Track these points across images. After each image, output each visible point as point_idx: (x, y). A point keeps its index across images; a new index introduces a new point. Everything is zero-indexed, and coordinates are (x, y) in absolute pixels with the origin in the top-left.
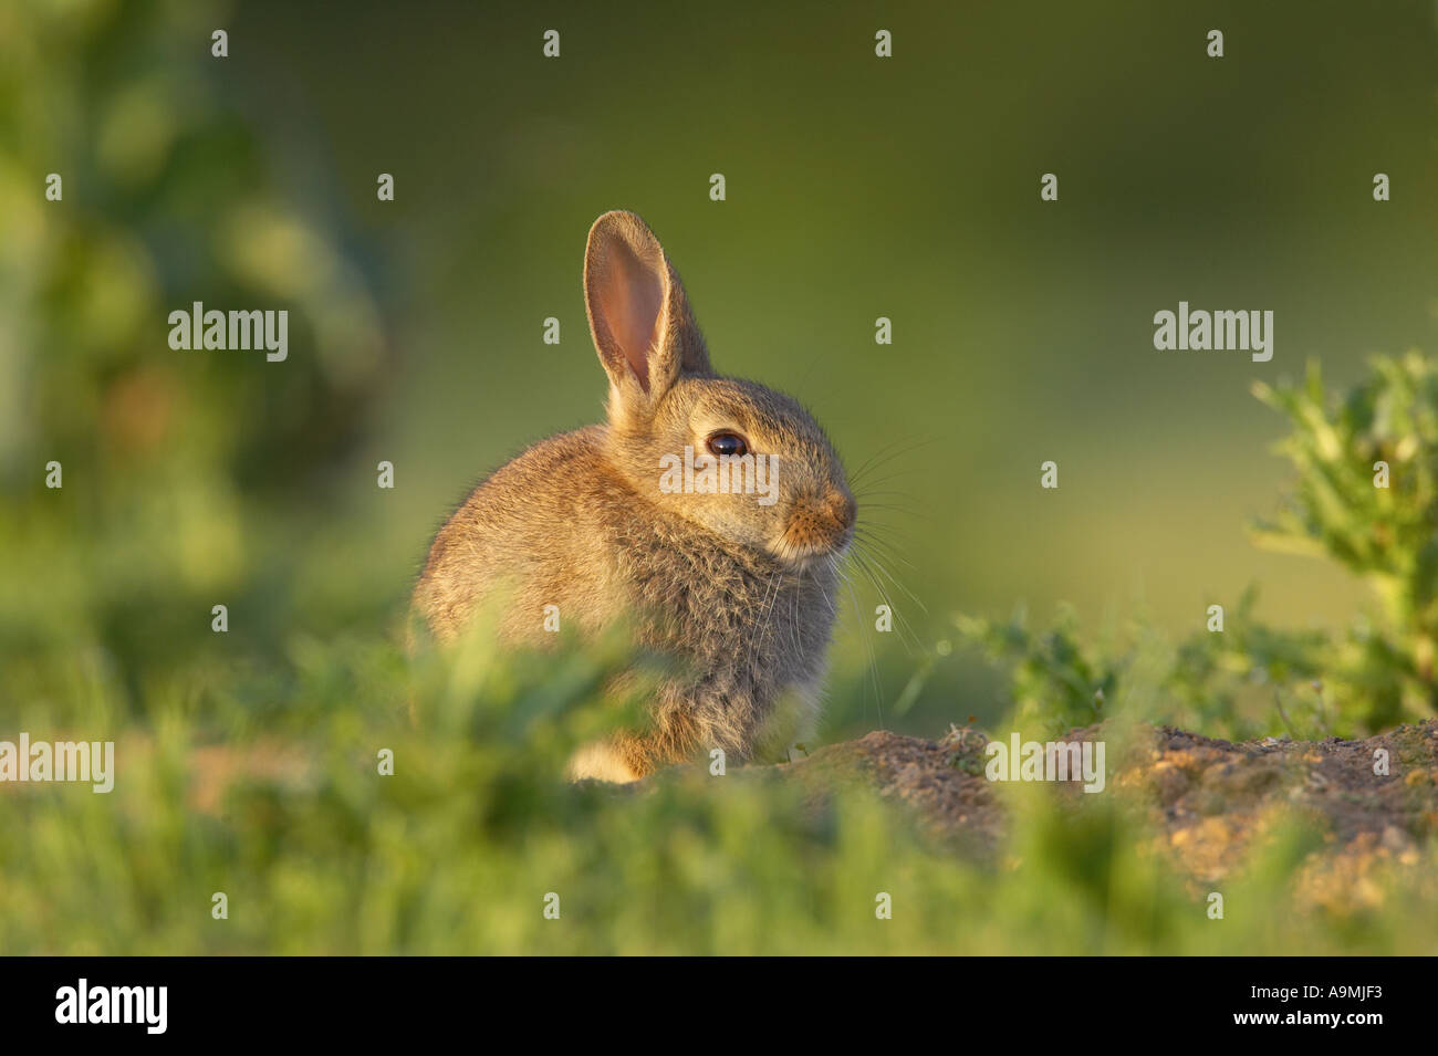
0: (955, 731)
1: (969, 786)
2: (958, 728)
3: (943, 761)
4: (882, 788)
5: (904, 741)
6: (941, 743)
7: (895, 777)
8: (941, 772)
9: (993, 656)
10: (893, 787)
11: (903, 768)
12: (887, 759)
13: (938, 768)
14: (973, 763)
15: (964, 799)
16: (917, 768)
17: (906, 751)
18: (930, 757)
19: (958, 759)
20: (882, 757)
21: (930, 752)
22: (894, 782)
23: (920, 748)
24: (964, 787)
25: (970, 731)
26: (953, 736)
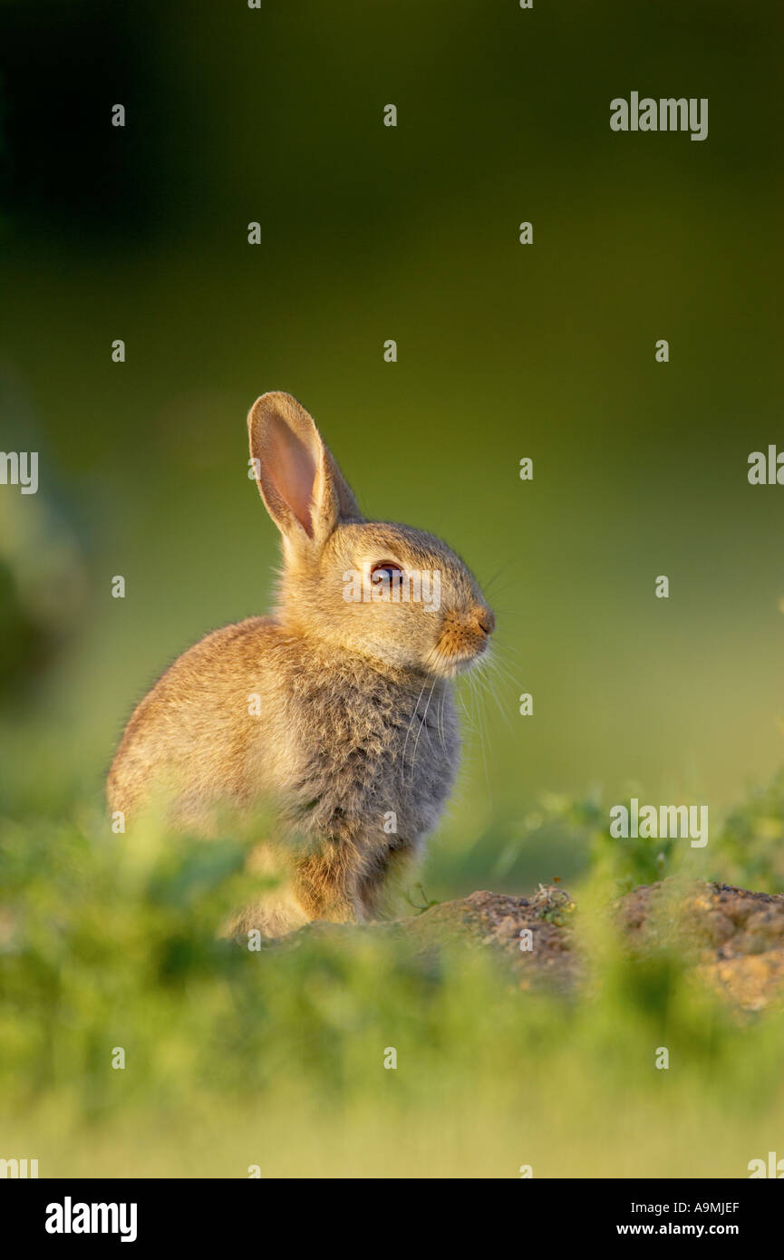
0: (543, 890)
1: (555, 935)
2: (545, 887)
3: (533, 915)
4: (484, 938)
5: (501, 899)
6: (531, 900)
7: (494, 928)
8: (532, 924)
9: (573, 829)
10: (493, 937)
11: (501, 921)
12: (487, 914)
13: (529, 921)
14: (558, 916)
15: (551, 946)
16: (512, 920)
17: (503, 907)
18: (523, 912)
19: (546, 912)
20: (483, 913)
21: (523, 908)
22: (494, 932)
23: (514, 904)
24: (551, 936)
25: (555, 889)
26: (541, 894)
